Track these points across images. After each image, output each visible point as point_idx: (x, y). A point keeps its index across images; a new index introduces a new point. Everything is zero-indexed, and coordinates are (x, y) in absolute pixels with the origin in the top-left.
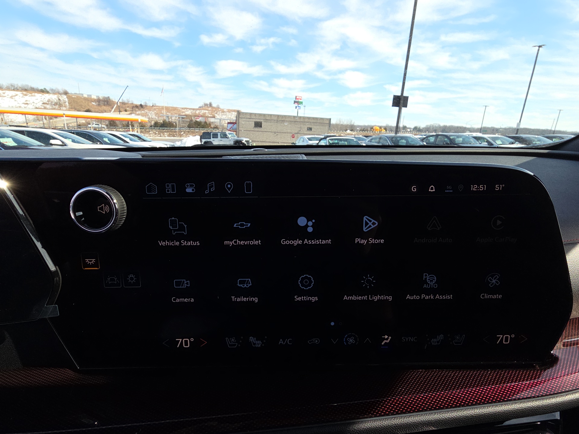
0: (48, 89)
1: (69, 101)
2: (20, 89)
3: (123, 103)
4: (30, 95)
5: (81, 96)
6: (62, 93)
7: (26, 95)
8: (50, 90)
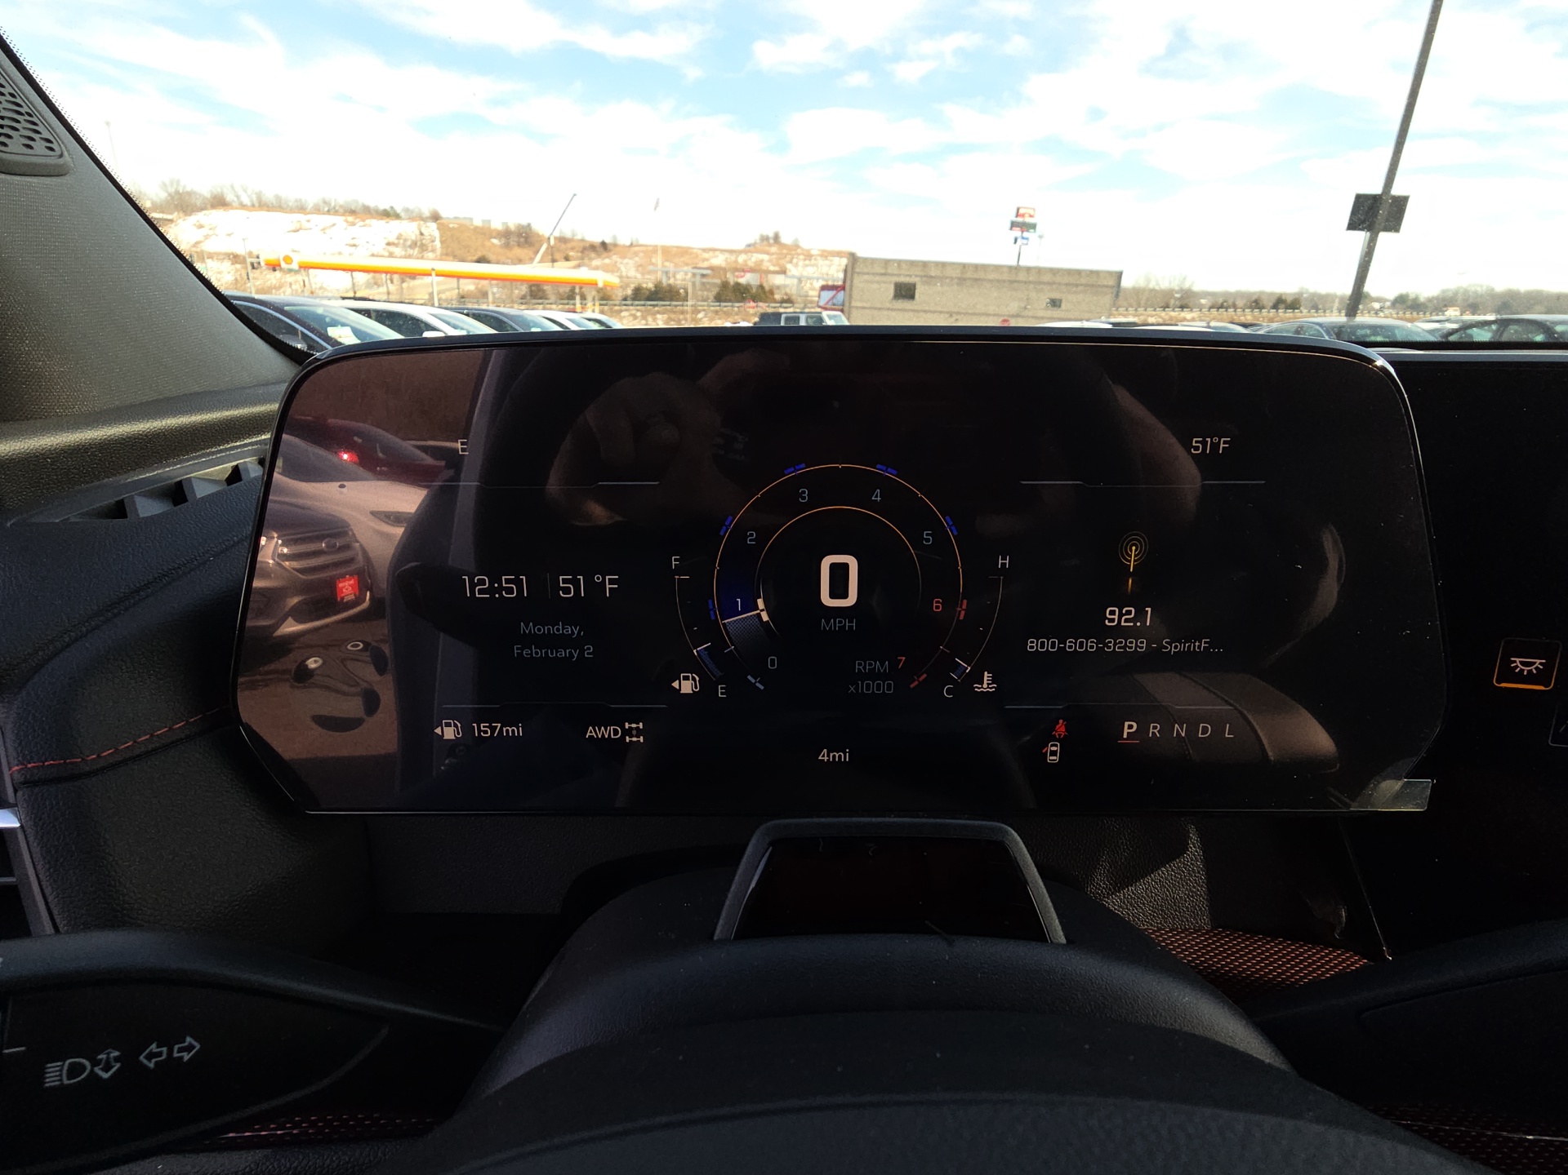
0: (399, 210)
1: (441, 236)
2: (341, 211)
3: (562, 240)
4: (362, 223)
5: (467, 223)
6: (427, 218)
7: (353, 224)
8: (403, 210)
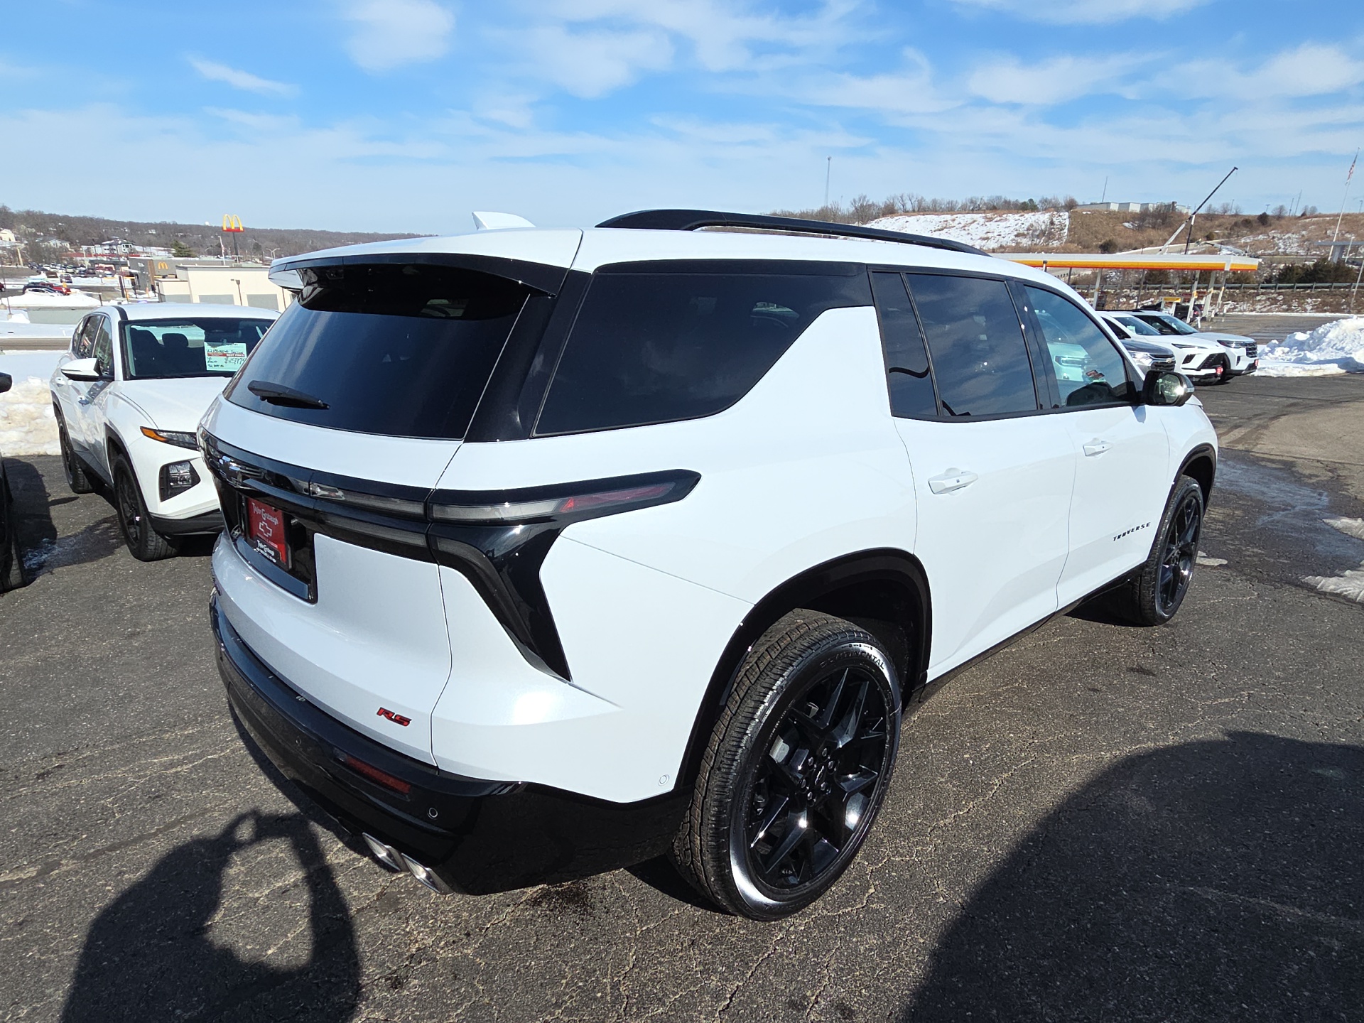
0: (1036, 201)
1: (1071, 224)
2: (984, 208)
4: (999, 218)
5: (1103, 208)
6: (1062, 207)
7: (990, 220)
8: (1040, 201)
